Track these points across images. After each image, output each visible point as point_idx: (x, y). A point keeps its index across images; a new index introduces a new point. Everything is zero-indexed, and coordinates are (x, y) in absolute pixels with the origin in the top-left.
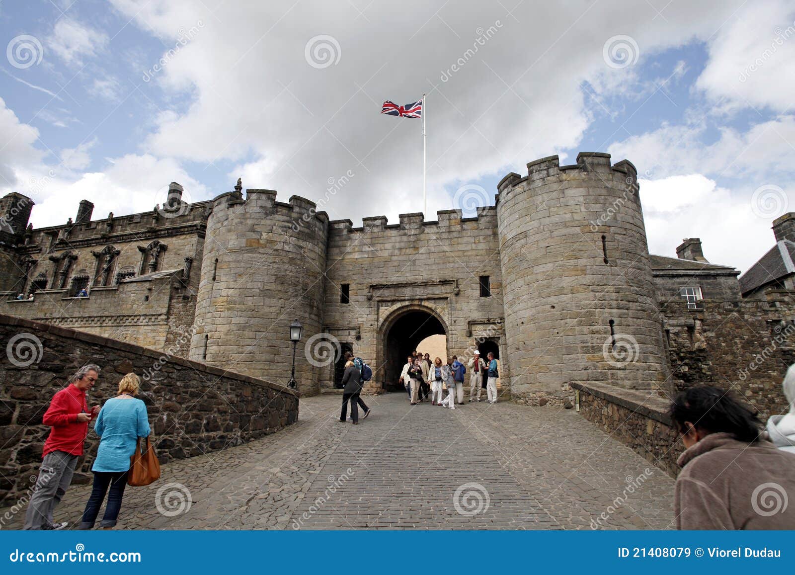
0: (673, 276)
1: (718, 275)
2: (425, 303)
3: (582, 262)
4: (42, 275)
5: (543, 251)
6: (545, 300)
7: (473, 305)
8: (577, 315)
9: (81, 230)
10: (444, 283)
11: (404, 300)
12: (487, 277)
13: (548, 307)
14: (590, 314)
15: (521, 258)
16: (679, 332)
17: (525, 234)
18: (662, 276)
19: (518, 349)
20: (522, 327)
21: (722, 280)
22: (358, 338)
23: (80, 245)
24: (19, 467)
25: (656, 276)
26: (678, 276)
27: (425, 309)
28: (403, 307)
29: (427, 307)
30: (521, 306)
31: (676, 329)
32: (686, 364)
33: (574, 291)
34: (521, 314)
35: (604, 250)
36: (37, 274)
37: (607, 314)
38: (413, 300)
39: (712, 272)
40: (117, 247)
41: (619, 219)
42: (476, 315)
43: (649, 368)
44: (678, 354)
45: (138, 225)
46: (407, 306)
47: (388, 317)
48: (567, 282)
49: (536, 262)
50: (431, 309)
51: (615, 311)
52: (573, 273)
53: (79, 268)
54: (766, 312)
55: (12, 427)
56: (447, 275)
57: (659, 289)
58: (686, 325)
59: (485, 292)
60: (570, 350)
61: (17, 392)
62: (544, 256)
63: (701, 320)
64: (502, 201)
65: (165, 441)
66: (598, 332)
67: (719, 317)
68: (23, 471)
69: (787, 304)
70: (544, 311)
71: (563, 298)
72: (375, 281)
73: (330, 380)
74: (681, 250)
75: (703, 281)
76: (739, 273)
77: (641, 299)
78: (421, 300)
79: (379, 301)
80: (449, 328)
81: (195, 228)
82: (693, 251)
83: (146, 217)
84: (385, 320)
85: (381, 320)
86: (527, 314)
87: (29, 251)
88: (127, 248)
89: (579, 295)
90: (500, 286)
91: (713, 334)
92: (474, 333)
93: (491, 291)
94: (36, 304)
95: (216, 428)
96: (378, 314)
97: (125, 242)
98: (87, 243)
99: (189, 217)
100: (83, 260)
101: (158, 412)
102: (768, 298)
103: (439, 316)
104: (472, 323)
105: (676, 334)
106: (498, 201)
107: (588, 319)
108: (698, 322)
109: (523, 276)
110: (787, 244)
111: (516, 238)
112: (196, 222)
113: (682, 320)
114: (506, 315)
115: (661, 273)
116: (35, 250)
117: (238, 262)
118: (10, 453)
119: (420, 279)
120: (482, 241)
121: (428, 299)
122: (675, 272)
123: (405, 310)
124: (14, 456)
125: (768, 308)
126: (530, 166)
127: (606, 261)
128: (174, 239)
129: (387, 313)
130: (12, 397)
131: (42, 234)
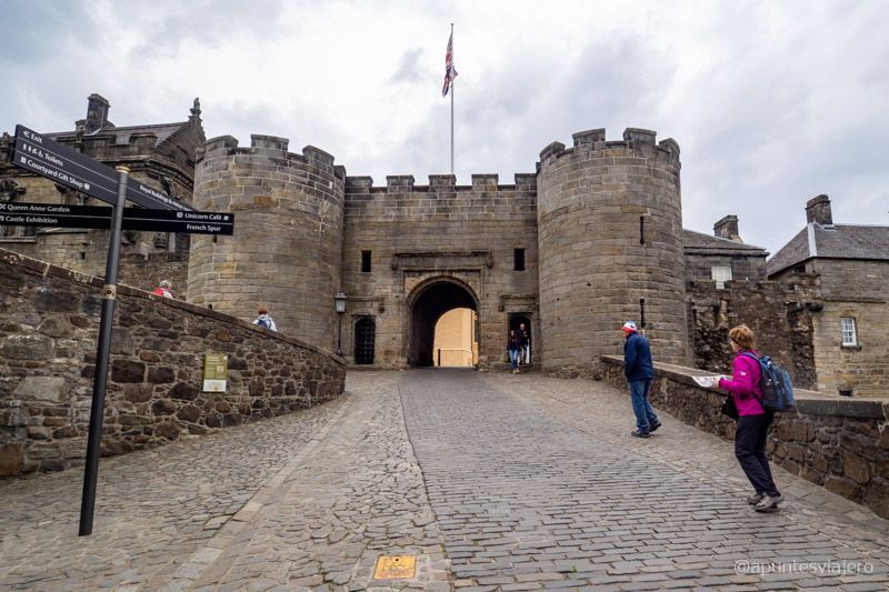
0: (706, 255)
1: (749, 256)
2: (456, 275)
3: (620, 242)
5: (583, 229)
6: (581, 278)
7: (507, 278)
8: (613, 294)
10: (476, 254)
11: (433, 271)
12: (523, 250)
13: (584, 284)
14: (623, 293)
15: (560, 234)
16: (706, 311)
17: (566, 210)
18: (696, 254)
19: (552, 324)
20: (557, 304)
21: (752, 260)
22: (382, 310)
24: (154, 418)
25: (691, 254)
26: (711, 255)
27: (455, 282)
28: (431, 279)
29: (458, 280)
30: (558, 282)
31: (703, 309)
32: (708, 343)
33: (610, 270)
34: (557, 290)
35: (642, 231)
37: (637, 293)
38: (443, 271)
39: (743, 252)
40: (21, 183)
41: (658, 200)
42: (509, 289)
43: (671, 344)
44: (702, 333)
46: (436, 278)
47: (415, 289)
48: (604, 261)
49: (575, 239)
50: (462, 282)
51: (646, 290)
52: (611, 252)
54: (784, 294)
55: (145, 384)
56: (481, 245)
57: (691, 268)
58: (713, 306)
59: (519, 265)
60: (602, 326)
61: (145, 355)
62: (584, 234)
63: (728, 301)
64: (544, 171)
65: (257, 401)
66: (629, 310)
67: (743, 298)
68: (158, 421)
69: (804, 287)
70: (580, 289)
71: (599, 276)
72: (401, 249)
73: (350, 355)
74: (718, 227)
75: (735, 261)
76: (768, 254)
77: (671, 280)
78: (451, 271)
79: (405, 271)
80: (481, 302)
82: (729, 229)
84: (412, 292)
85: (408, 292)
86: (562, 291)
88: (36, 184)
89: (614, 274)
90: (536, 260)
91: (736, 315)
92: (507, 307)
93: (526, 265)
95: (294, 393)
96: (404, 285)
99: (131, 149)
101: (250, 375)
102: (790, 281)
103: (471, 289)
104: (505, 298)
105: (702, 314)
106: (539, 171)
107: (620, 296)
108: (724, 302)
109: (561, 252)
110: (815, 226)
111: (556, 213)
112: (143, 157)
113: (710, 300)
114: (541, 291)
115: (696, 251)
117: (245, 222)
118: (147, 406)
119: (450, 248)
120: (518, 211)
121: (458, 271)
122: (708, 251)
123: (434, 281)
124: (150, 408)
125: (786, 291)
126: (575, 137)
127: (642, 242)
129: (414, 284)
130: (141, 359)
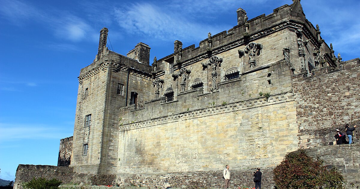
4: (170, 89)
9: (189, 51)
23: (191, 62)
36: (165, 89)
40: (219, 56)
45: (233, 36)
53: (194, 78)
81: (286, 24)
83: (237, 28)
87: (158, 75)
88: (227, 55)
94: (180, 103)
97: (225, 51)
98: (195, 60)
100: (195, 72)
116: (161, 74)
128: (267, 38)
131: (163, 62)
